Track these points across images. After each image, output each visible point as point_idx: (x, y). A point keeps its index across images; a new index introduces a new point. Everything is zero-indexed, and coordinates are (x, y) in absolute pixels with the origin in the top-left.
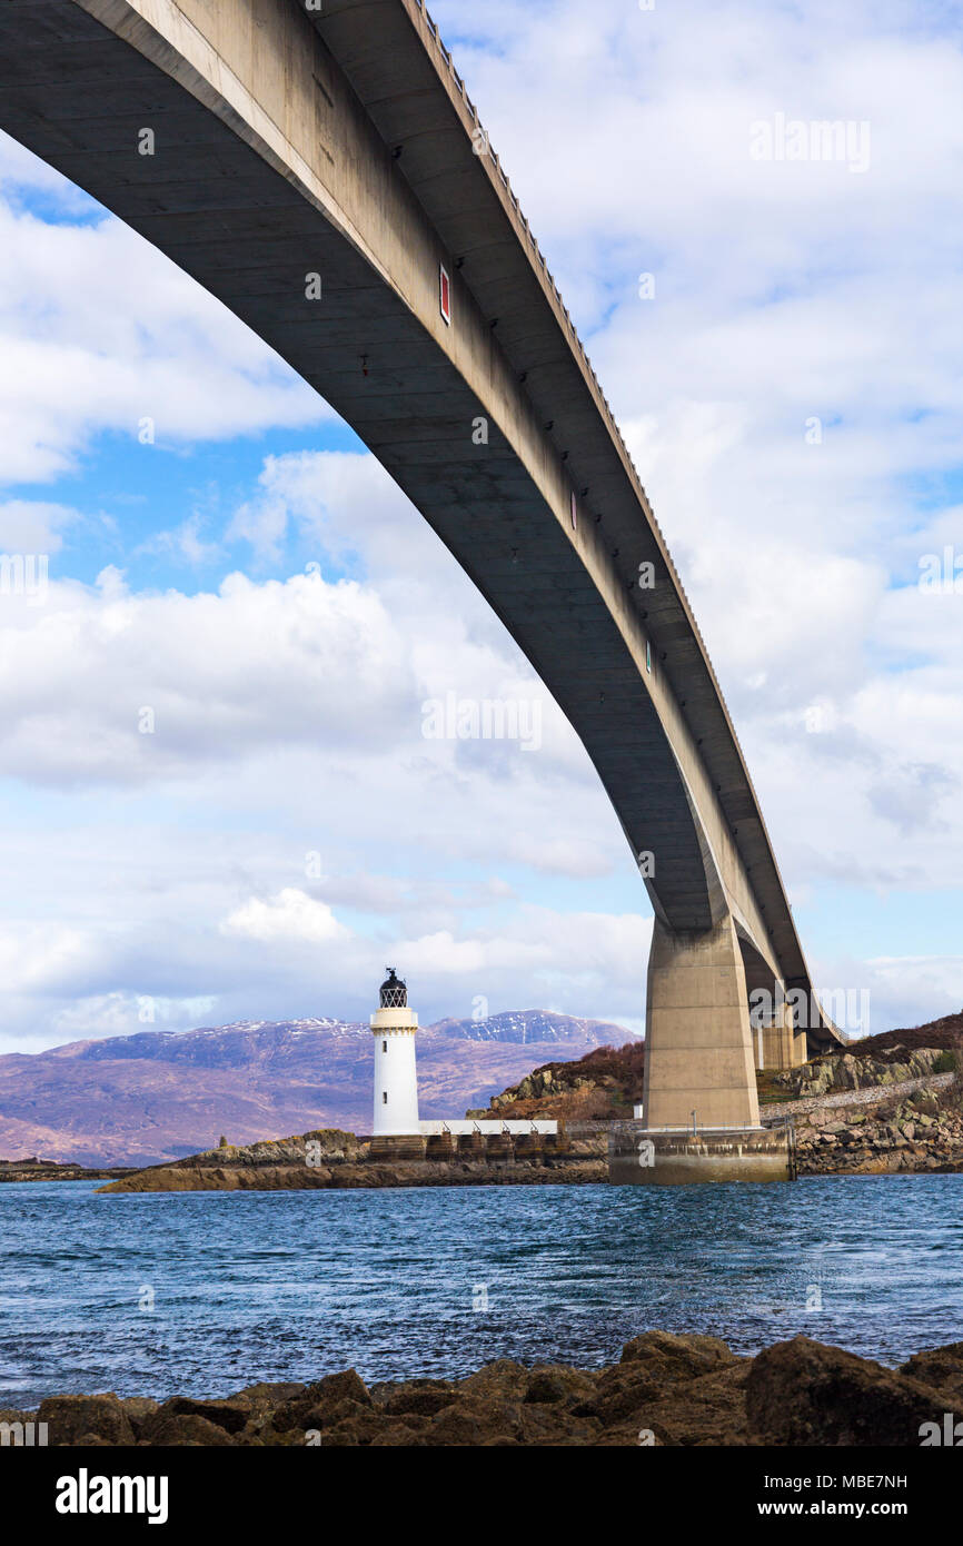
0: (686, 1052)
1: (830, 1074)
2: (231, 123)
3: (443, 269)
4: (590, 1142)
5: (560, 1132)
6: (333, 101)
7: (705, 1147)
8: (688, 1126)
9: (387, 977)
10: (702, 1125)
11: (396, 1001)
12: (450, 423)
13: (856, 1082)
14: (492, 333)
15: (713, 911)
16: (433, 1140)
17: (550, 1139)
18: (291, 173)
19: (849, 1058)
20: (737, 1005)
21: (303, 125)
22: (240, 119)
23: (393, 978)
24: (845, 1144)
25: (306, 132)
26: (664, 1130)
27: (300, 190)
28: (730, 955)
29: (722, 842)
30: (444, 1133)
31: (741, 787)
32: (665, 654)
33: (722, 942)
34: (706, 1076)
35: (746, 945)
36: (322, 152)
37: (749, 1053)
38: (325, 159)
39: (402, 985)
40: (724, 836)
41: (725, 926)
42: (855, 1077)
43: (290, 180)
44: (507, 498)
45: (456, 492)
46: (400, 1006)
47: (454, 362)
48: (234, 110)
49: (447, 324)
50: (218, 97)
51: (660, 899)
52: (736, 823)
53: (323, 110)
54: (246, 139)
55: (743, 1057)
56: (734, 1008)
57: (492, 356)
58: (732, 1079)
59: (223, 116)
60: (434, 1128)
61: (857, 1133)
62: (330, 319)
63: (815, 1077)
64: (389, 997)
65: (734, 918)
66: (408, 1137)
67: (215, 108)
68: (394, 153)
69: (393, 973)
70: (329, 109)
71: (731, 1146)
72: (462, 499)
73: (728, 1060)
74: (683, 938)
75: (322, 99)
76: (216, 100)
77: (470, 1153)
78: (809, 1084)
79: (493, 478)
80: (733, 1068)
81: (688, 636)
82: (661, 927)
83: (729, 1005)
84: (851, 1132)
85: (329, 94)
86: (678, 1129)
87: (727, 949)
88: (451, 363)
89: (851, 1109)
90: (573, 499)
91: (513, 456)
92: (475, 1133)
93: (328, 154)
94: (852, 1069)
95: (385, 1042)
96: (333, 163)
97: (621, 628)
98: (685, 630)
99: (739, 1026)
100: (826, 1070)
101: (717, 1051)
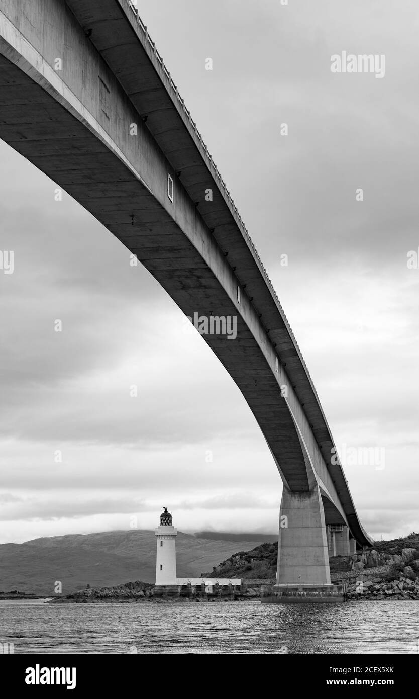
0: (297, 548)
1: (366, 559)
2: (50, 92)
3: (169, 176)
4: (256, 589)
5: (242, 584)
6: (110, 90)
7: (305, 593)
8: (297, 583)
9: (163, 511)
10: (304, 583)
11: (167, 523)
12: (175, 250)
13: (377, 563)
14: (196, 208)
15: (309, 483)
16: (184, 587)
17: (238, 587)
18: (84, 120)
19: (374, 551)
20: (320, 527)
21: (92, 99)
22: (55, 90)
23: (166, 512)
24: (372, 592)
25: (94, 103)
26: (287, 585)
27: (90, 129)
28: (318, 503)
29: (314, 451)
30: (188, 584)
31: (322, 426)
32: (285, 364)
33: (314, 497)
34: (306, 560)
35: (325, 499)
36: (102, 113)
37: (326, 550)
38: (104, 116)
39: (170, 515)
40: (315, 448)
41: (315, 490)
42: (377, 560)
43: (84, 124)
44: (206, 287)
45: (182, 283)
46: (169, 525)
47: (175, 220)
48: (51, 85)
49: (171, 202)
50: (42, 78)
51: (285, 477)
52: (321, 443)
53: (104, 93)
54: (59, 101)
55: (323, 551)
56: (319, 528)
57: (196, 219)
58: (318, 561)
59: (45, 87)
60: (184, 581)
61: (377, 587)
62: (113, 197)
63: (359, 560)
64: (164, 520)
65: (319, 487)
66: (171, 586)
67: (41, 83)
68: (144, 119)
69: (166, 509)
70: (107, 93)
71: (317, 593)
72: (184, 287)
73: (316, 552)
74: (296, 496)
75: (104, 88)
76: (41, 79)
77: (200, 593)
78: (356, 564)
79: (199, 277)
80: (318, 557)
81: (296, 355)
82: (286, 490)
83: (316, 527)
84: (375, 586)
85: (108, 86)
86: (293, 585)
87: (316, 500)
88: (173, 220)
89: (375, 575)
90: (239, 289)
91: (207, 267)
92: (202, 584)
93: (106, 114)
94: (375, 557)
95: (162, 542)
96: (109, 119)
97: (263, 350)
98: (294, 352)
99: (321, 537)
100: (364, 557)
101: (311, 548)
